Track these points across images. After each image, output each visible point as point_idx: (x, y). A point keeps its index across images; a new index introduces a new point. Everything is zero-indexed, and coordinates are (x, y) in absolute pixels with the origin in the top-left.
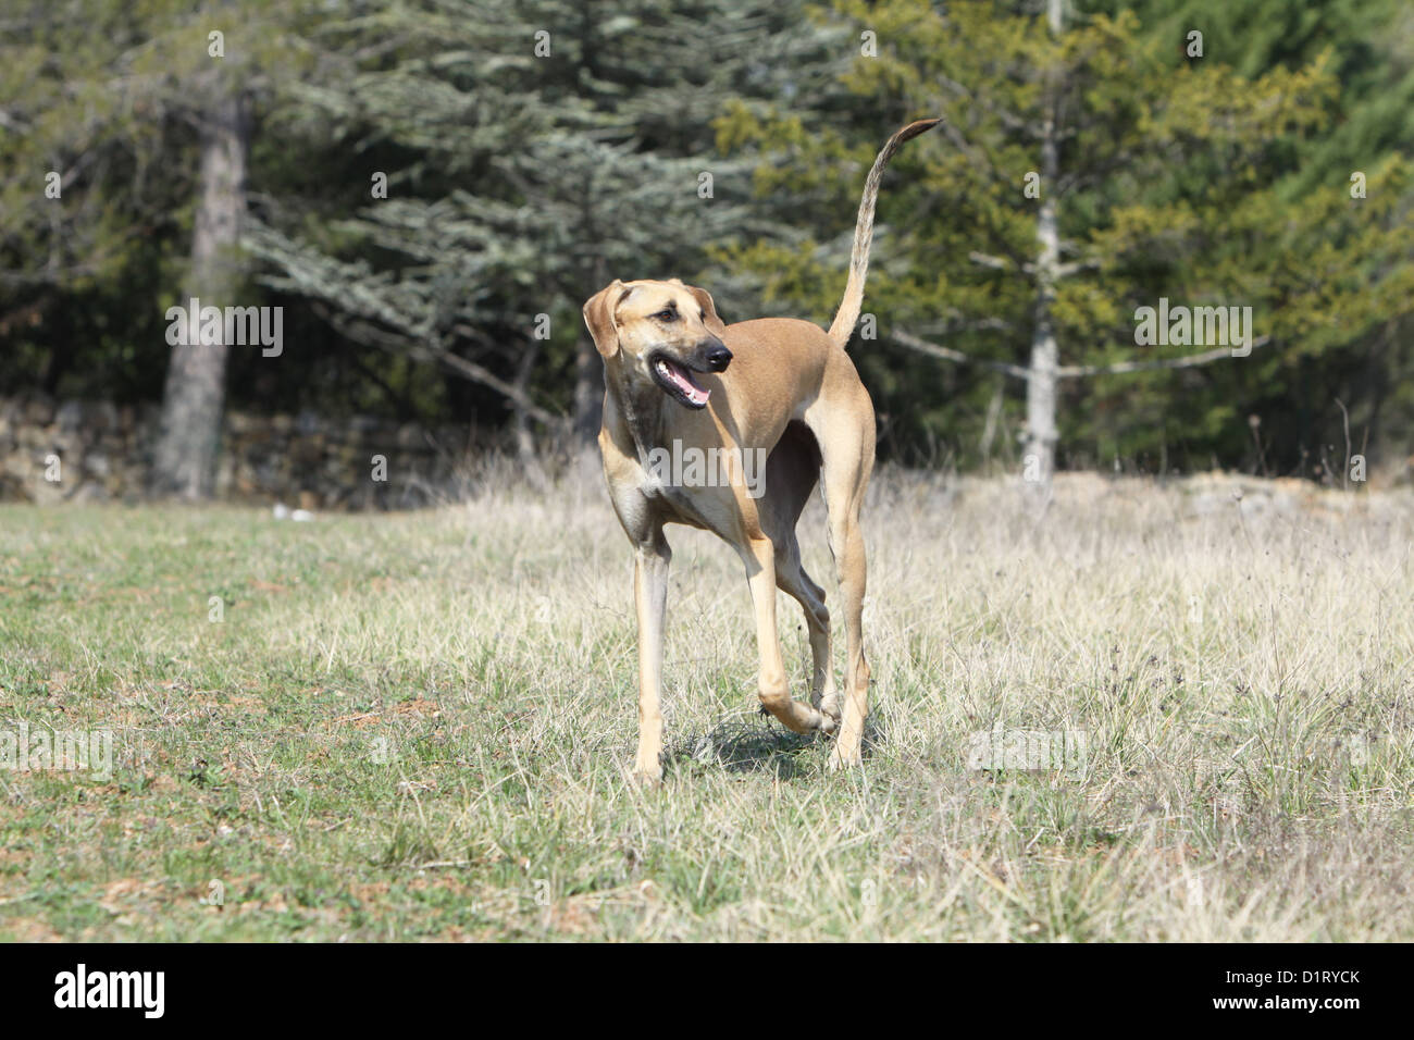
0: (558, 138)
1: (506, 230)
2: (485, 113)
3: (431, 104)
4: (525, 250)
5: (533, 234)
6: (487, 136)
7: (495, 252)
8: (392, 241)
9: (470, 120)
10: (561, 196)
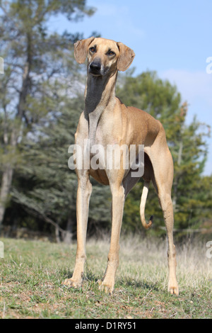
0: (70, 181)
1: (58, 196)
2: (57, 175)
3: (47, 172)
4: (61, 200)
5: (63, 197)
6: (57, 179)
7: (56, 200)
8: (38, 196)
9: (54, 176)
10: (69, 191)
